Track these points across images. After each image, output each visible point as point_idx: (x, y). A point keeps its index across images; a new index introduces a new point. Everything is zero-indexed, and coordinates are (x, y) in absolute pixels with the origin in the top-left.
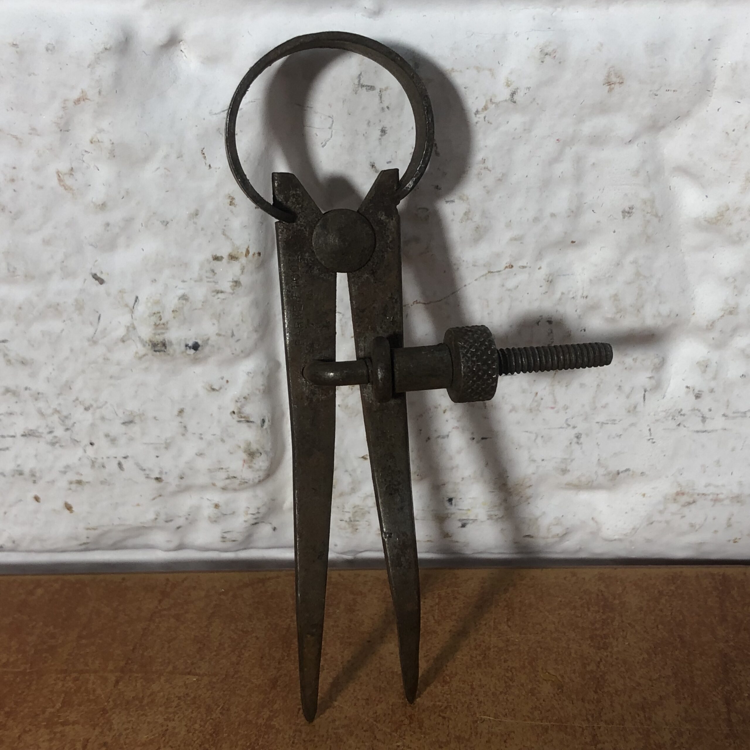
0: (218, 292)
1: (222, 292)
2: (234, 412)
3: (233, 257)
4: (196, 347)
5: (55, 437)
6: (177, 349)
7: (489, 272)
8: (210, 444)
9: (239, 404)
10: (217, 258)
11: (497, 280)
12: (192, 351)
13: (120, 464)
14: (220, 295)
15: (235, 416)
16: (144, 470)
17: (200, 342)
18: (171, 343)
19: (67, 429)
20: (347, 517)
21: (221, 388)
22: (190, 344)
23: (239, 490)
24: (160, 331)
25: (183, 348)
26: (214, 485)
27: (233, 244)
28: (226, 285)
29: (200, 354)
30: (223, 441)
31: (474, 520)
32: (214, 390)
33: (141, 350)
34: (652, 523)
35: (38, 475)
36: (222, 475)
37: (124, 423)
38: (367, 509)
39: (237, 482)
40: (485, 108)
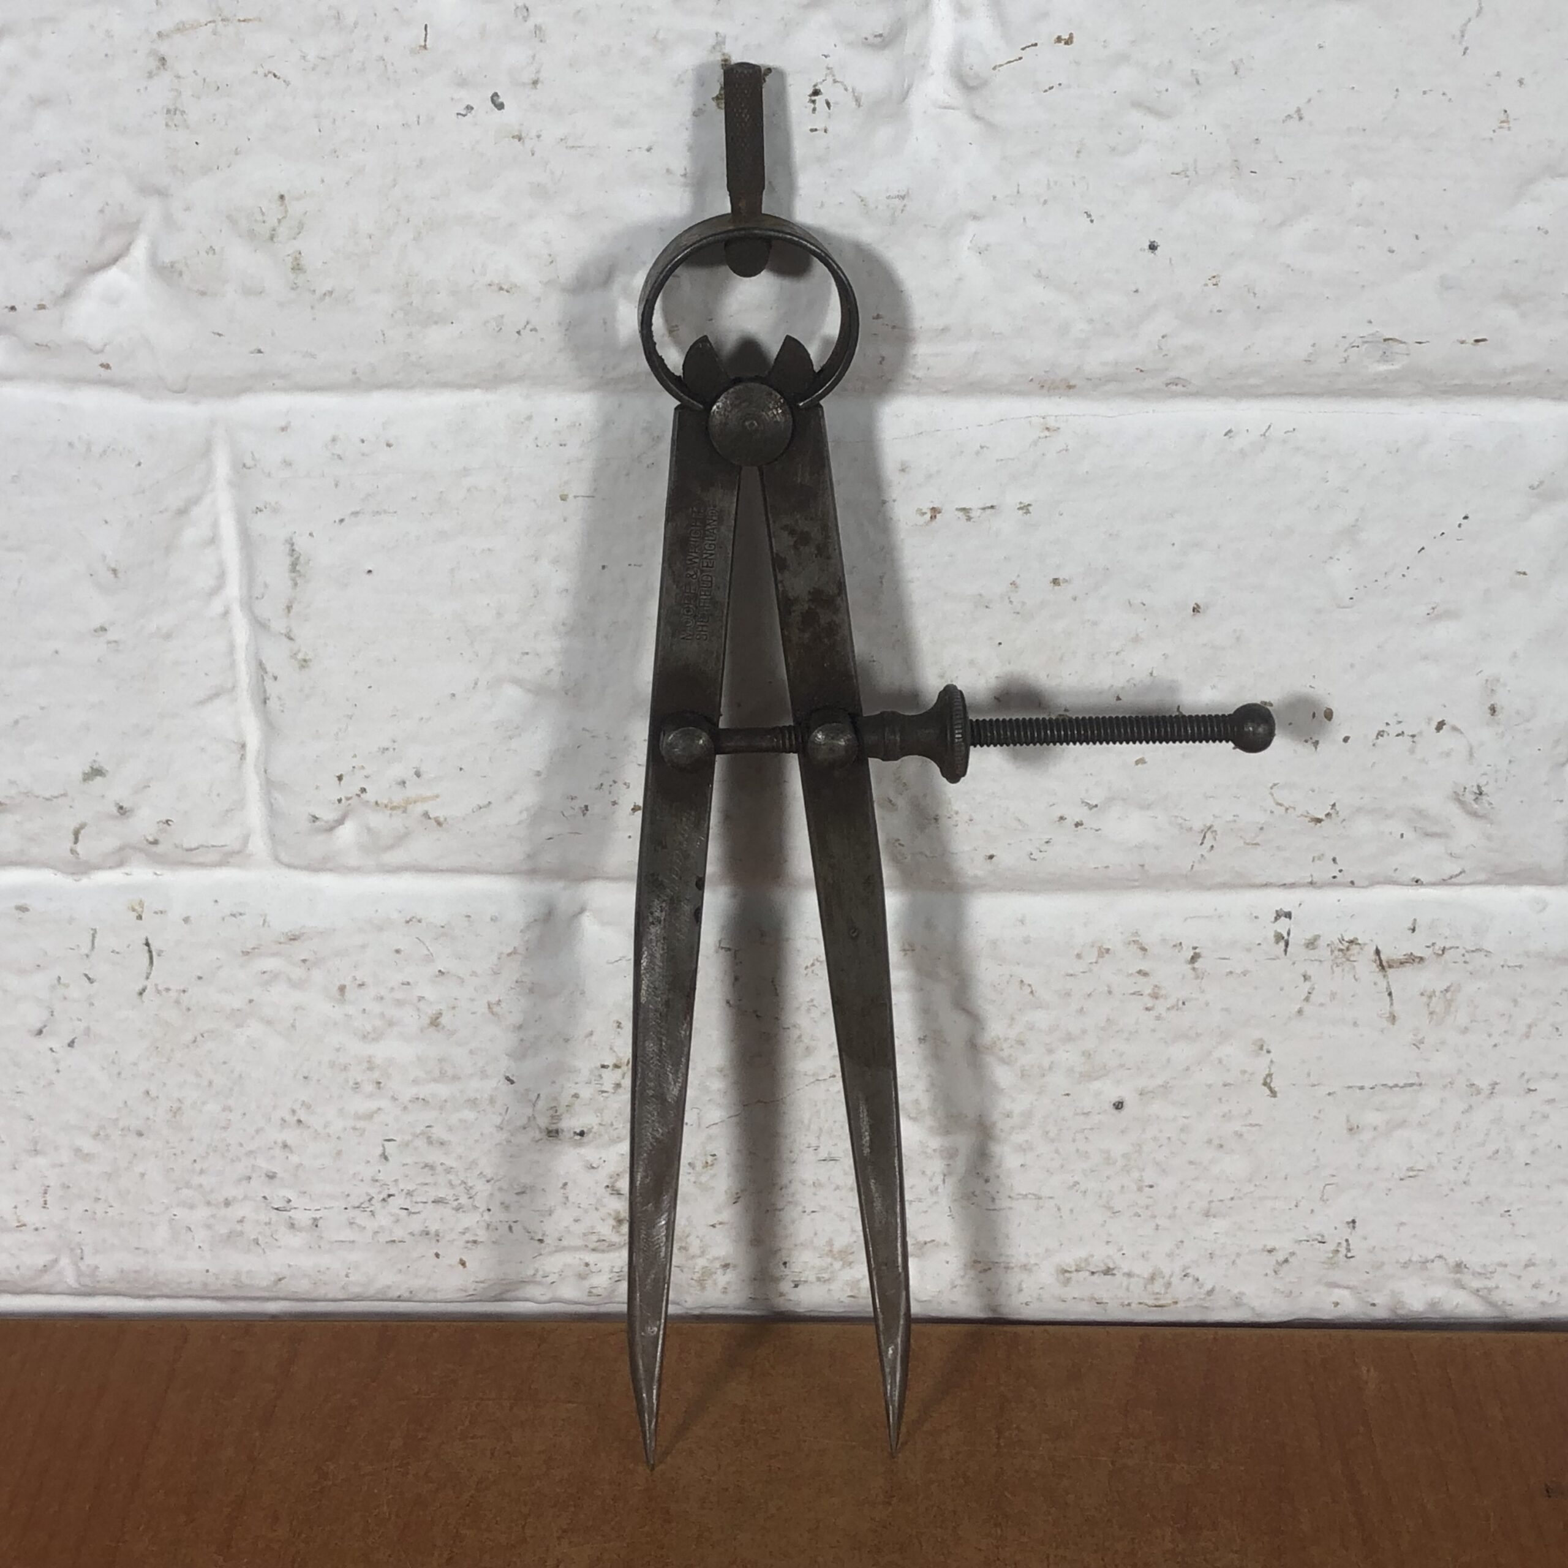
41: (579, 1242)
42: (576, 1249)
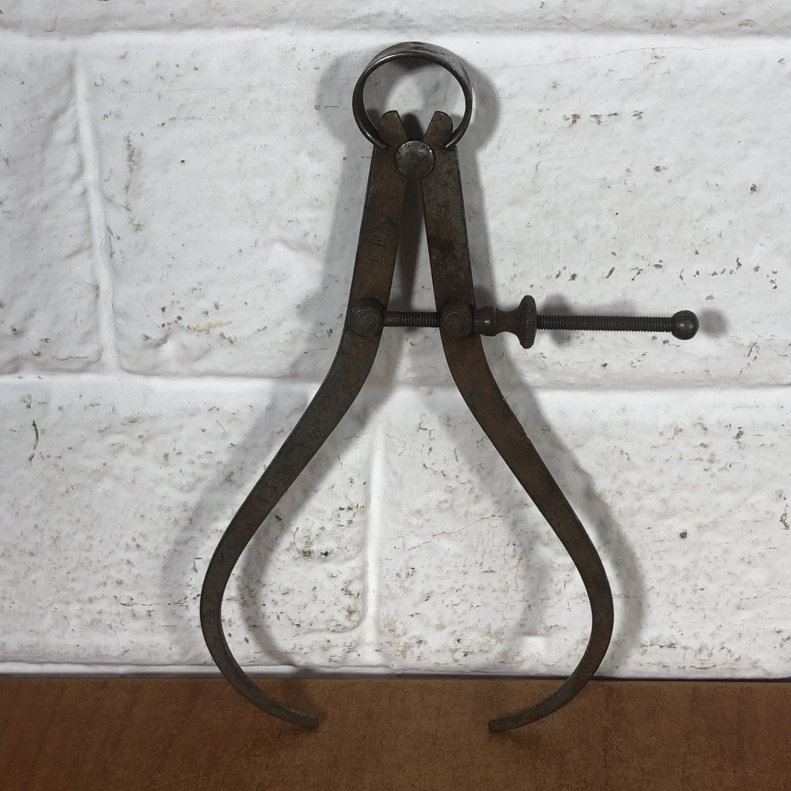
0: (341, 526)
1: (342, 526)
2: (343, 589)
3: (350, 509)
4: (326, 554)
5: (245, 601)
6: (317, 555)
7: (483, 518)
8: (328, 606)
9: (346, 585)
10: (341, 509)
11: (486, 522)
12: (324, 556)
13: (278, 617)
14: (342, 528)
15: (343, 591)
16: (291, 620)
17: (329, 552)
18: (313, 552)
19: (252, 597)
20: (400, 649)
21: (337, 576)
22: (324, 552)
23: (342, 632)
24: (308, 546)
25: (319, 554)
26: (328, 629)
27: (350, 502)
28: (344, 522)
29: (328, 558)
30: (335, 604)
31: (472, 653)
32: (333, 577)
33: (297, 555)
34: (570, 656)
35: (233, 622)
36: (334, 623)
37: (283, 594)
38: (412, 645)
39: (341, 627)
40: (482, 440)
41: (323, 626)
42: (321, 631)
